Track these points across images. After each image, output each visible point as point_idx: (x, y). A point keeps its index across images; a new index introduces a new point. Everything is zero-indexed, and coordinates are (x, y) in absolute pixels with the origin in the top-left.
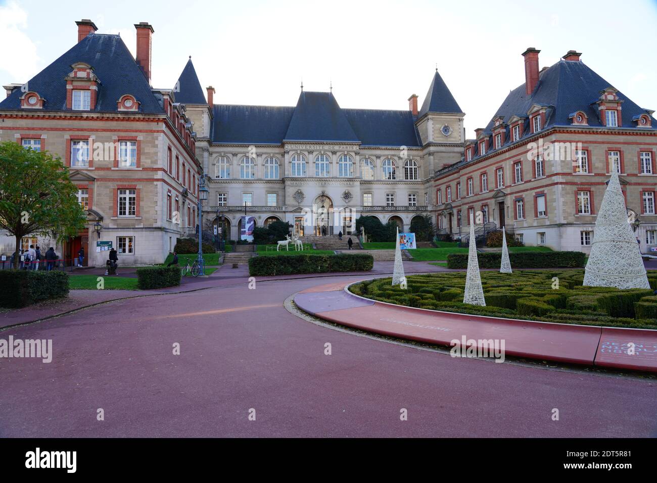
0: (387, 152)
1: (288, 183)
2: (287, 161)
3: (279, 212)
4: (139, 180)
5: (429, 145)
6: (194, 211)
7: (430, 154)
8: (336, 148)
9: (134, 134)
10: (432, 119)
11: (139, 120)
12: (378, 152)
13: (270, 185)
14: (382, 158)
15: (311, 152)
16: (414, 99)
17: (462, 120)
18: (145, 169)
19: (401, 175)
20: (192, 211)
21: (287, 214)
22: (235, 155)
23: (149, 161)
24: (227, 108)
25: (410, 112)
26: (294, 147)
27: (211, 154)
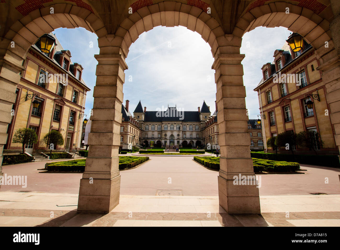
0: (190, 123)
1: (163, 132)
2: (163, 126)
3: (161, 139)
4: (124, 134)
5: (202, 121)
6: (137, 140)
7: (202, 124)
8: (176, 122)
9: (123, 125)
10: (202, 114)
11: (124, 122)
12: (188, 123)
13: (159, 132)
14: (189, 125)
15: (169, 124)
16: (199, 108)
17: (210, 114)
18: (125, 132)
19: (194, 129)
20: (137, 139)
21: (162, 140)
22: (150, 124)
23: (126, 131)
24: (149, 112)
25: (198, 112)
26: (165, 122)
27: (144, 124)
